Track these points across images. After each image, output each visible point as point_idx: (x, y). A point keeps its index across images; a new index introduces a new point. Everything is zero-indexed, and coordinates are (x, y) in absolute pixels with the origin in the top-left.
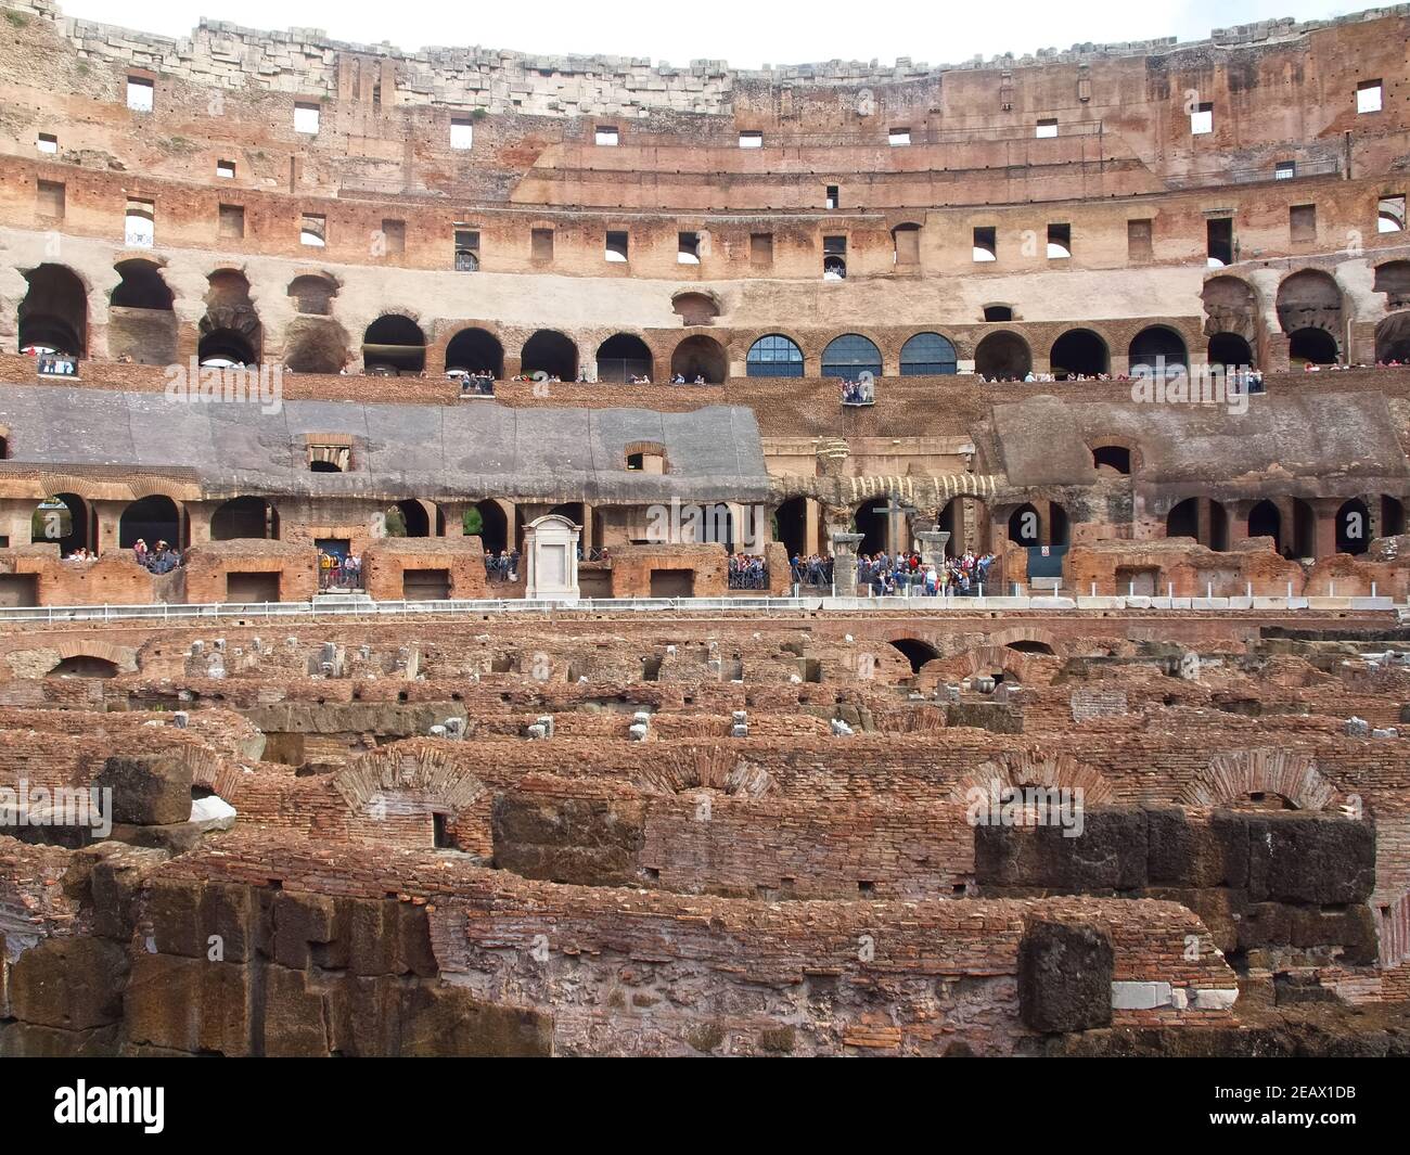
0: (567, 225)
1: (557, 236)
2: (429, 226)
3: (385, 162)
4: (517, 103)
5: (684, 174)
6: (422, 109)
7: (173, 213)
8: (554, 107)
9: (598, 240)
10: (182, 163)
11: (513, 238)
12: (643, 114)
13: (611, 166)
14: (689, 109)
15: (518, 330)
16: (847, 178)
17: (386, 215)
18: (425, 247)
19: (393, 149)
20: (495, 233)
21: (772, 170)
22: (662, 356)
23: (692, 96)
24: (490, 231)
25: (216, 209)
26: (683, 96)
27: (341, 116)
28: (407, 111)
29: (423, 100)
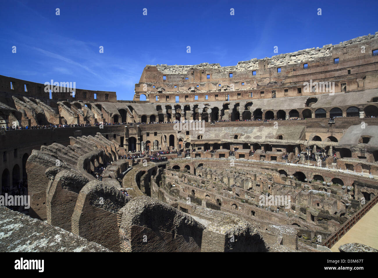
0: (290, 88)
1: (289, 90)
2: (268, 91)
3: (267, 78)
4: (289, 62)
5: (316, 73)
6: (272, 68)
7: (231, 96)
8: (295, 62)
9: (296, 90)
10: (237, 84)
11: (281, 91)
12: (313, 59)
13: (302, 74)
14: (323, 56)
15: (276, 110)
16: (353, 67)
17: (261, 91)
18: (267, 95)
19: (267, 75)
20: (278, 91)
21: (335, 69)
22: (301, 113)
23: (323, 53)
24: (277, 91)
25: (237, 94)
26: (322, 54)
27: (259, 72)
28: (270, 68)
29: (273, 66)
